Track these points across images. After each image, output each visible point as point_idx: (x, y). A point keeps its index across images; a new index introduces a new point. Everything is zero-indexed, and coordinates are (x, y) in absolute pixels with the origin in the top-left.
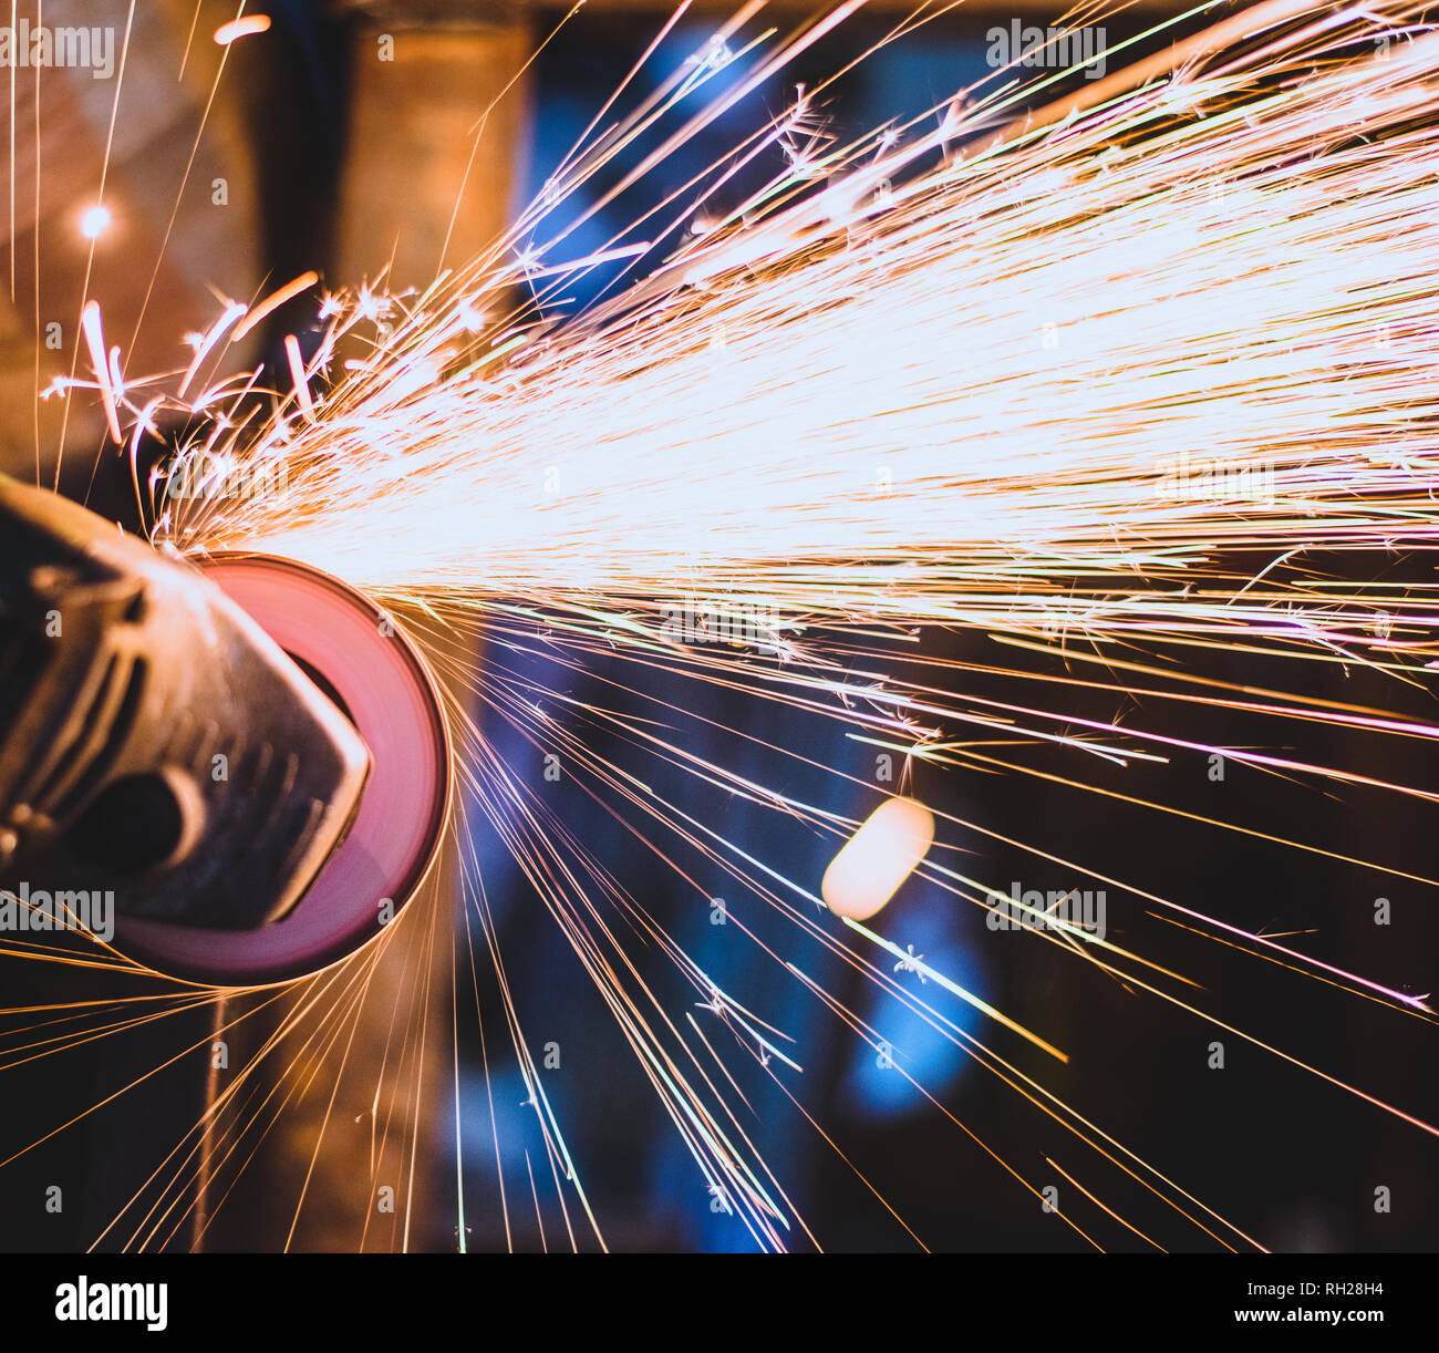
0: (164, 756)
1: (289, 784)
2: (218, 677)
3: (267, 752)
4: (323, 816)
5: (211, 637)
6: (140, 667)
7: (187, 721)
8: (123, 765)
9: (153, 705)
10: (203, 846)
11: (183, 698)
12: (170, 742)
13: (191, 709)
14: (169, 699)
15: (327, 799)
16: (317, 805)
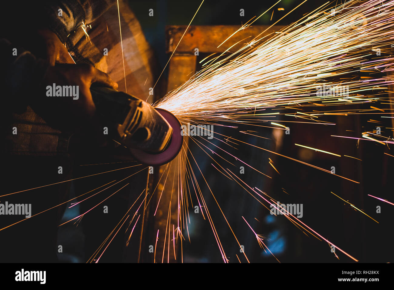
0: (145, 125)
1: (162, 130)
2: (152, 116)
3: (159, 126)
4: (166, 133)
5: (150, 111)
6: (141, 113)
7: (148, 121)
8: (140, 126)
9: (143, 118)
10: (151, 138)
11: (147, 118)
12: (146, 124)
13: (148, 119)
14: (145, 118)
15: (167, 132)
16: (166, 132)
